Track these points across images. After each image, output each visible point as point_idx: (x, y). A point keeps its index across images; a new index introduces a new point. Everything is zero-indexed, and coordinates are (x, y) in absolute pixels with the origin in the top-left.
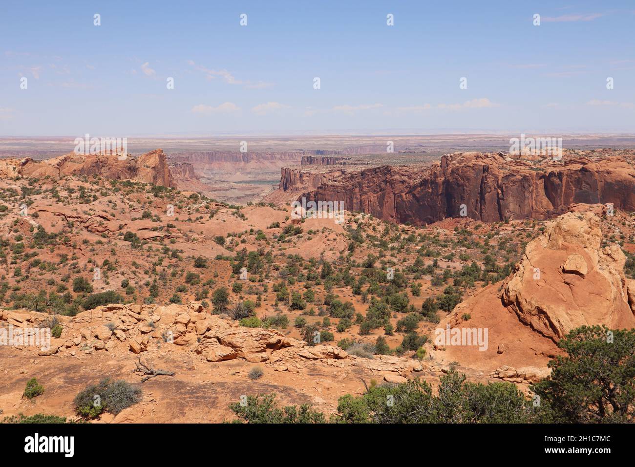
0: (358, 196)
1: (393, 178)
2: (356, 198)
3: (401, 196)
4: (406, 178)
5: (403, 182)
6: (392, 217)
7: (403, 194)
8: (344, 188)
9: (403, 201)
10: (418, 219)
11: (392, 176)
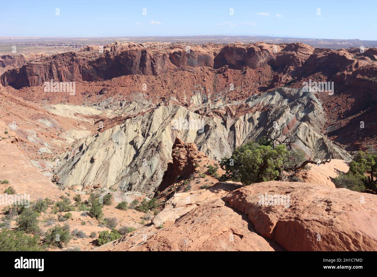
0: (55, 68)
1: (77, 58)
2: (54, 70)
3: (85, 67)
4: (85, 58)
5: (84, 60)
6: (80, 77)
7: (86, 66)
8: (44, 65)
9: (86, 69)
10: (99, 77)
11: (76, 57)
